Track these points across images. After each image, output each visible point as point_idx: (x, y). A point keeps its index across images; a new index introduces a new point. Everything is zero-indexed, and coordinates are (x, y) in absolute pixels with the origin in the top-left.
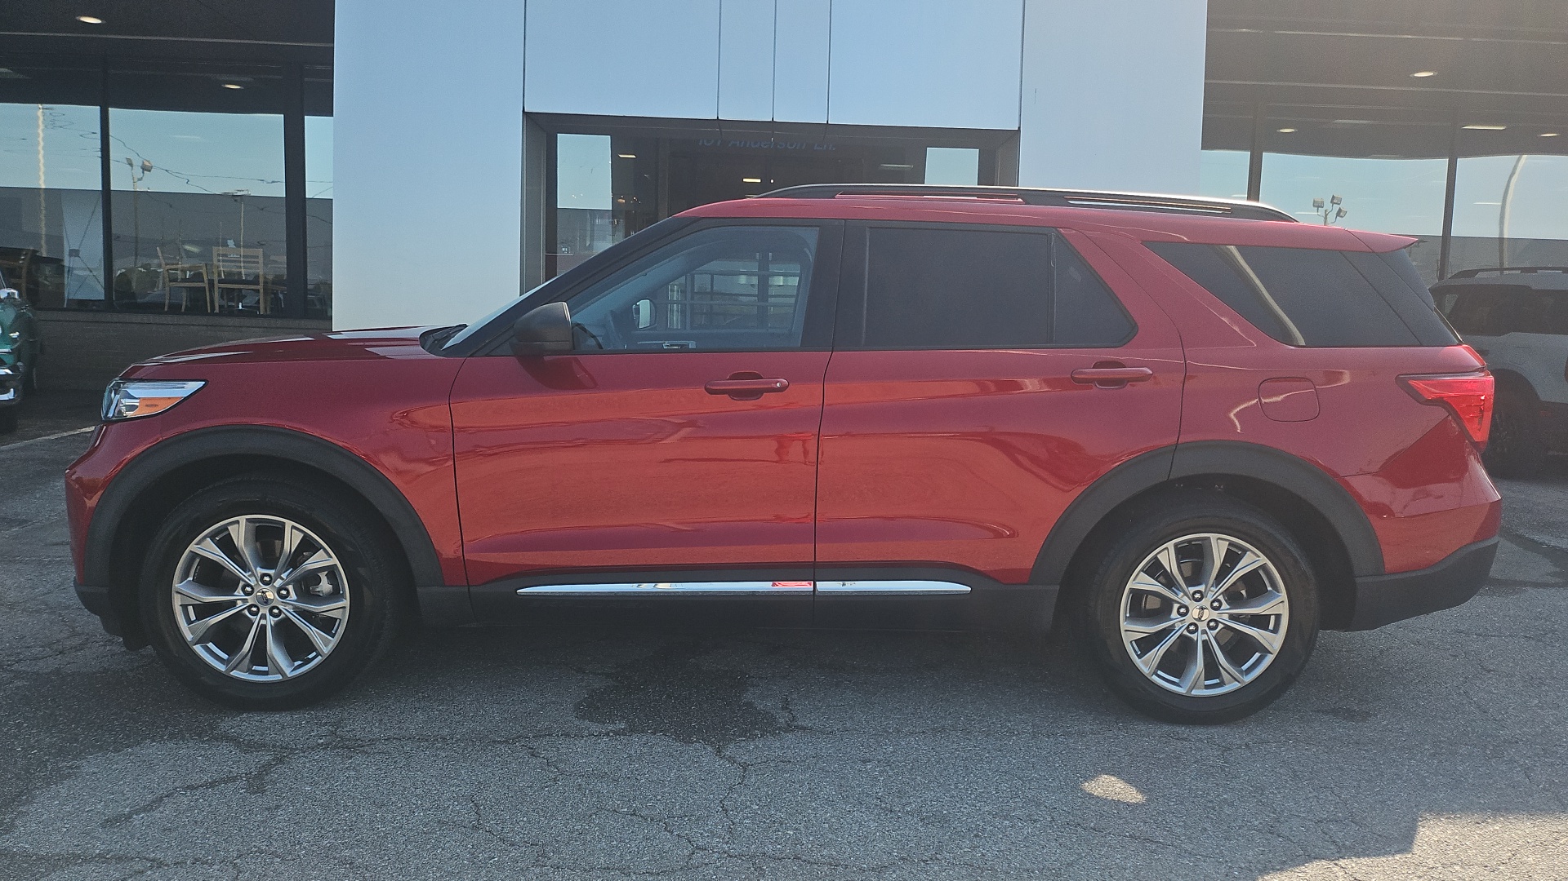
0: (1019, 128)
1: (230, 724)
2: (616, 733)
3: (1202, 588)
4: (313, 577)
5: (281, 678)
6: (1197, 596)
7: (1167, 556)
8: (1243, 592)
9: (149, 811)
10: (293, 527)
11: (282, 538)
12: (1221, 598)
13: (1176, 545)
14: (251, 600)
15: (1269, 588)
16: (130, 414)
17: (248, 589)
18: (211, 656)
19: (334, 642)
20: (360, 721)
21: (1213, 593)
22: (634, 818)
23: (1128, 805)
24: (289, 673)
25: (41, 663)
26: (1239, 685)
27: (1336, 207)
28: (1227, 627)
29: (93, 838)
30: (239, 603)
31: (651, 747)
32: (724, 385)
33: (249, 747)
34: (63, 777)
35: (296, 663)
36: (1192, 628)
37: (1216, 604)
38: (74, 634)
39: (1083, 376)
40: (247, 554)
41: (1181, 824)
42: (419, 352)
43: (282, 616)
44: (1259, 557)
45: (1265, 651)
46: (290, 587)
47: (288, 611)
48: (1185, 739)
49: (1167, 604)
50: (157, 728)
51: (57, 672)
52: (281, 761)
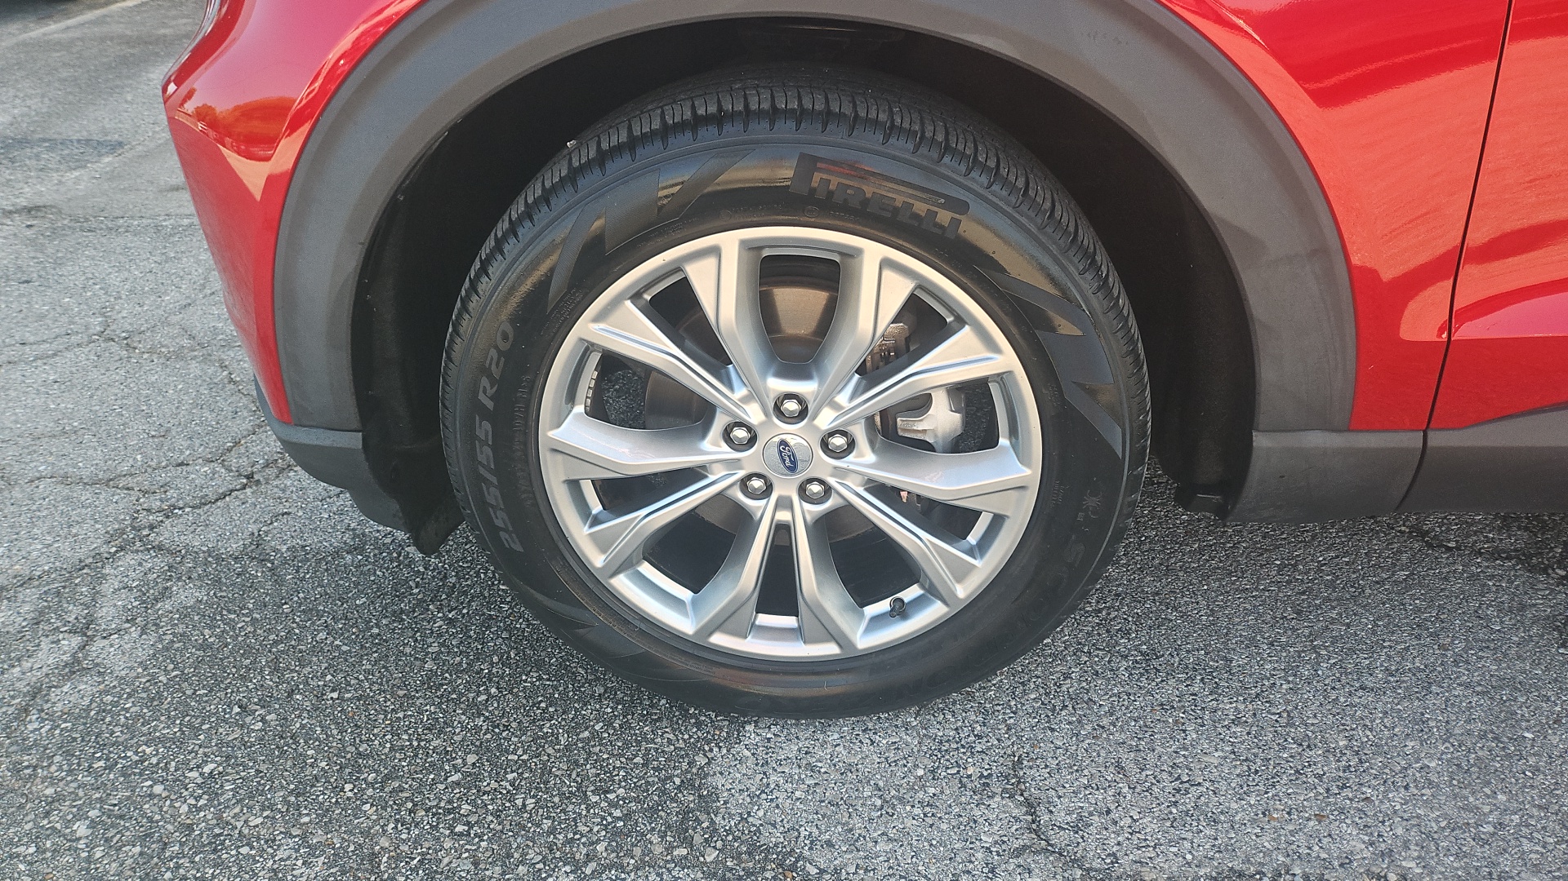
10: (886, 262)
17: (741, 434)
18: (651, 596)
24: (858, 640)
30: (718, 470)
40: (744, 341)
43: (835, 501)
46: (859, 429)
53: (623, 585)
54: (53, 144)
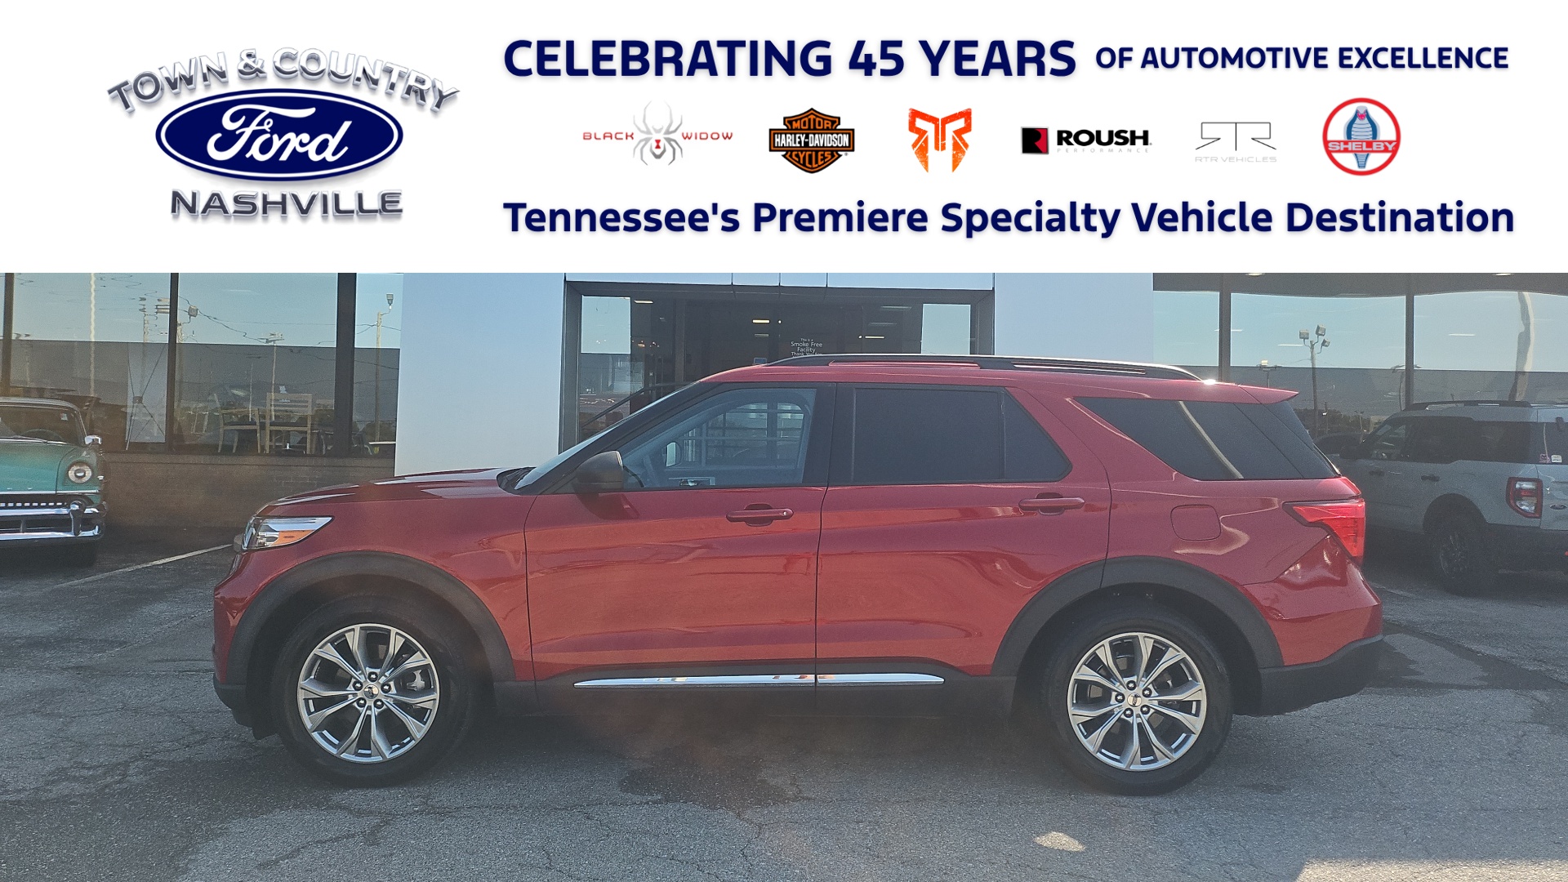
0: (993, 288)
1: (338, 797)
2: (655, 802)
3: (1134, 679)
4: (409, 675)
5: (381, 759)
6: (1131, 685)
7: (1104, 651)
8: (1169, 682)
9: (291, 858)
10: (397, 633)
11: (388, 644)
12: (1151, 687)
13: (1111, 643)
14: (360, 694)
15: (1190, 679)
16: (270, 544)
17: (358, 685)
18: (325, 741)
19: (426, 728)
20: (444, 794)
21: (1144, 683)
22: (673, 861)
23: (1070, 852)
24: (388, 756)
25: (174, 754)
26: (1170, 761)
27: (1321, 339)
28: (1157, 712)
29: (252, 876)
30: (350, 697)
31: (684, 812)
32: (740, 514)
33: (360, 813)
34: (218, 836)
35: (394, 747)
36: (1128, 712)
37: (1147, 692)
38: (194, 732)
39: (1030, 505)
40: (359, 657)
41: (1110, 865)
42: (498, 491)
43: (385, 707)
44: (1178, 651)
45: (1190, 732)
46: (392, 683)
47: (389, 703)
48: (1125, 806)
49: (1107, 692)
50: (283, 800)
51: (189, 760)
52: (387, 823)
53: (315, 735)
54: (85, 641)
